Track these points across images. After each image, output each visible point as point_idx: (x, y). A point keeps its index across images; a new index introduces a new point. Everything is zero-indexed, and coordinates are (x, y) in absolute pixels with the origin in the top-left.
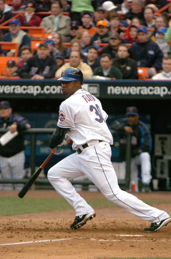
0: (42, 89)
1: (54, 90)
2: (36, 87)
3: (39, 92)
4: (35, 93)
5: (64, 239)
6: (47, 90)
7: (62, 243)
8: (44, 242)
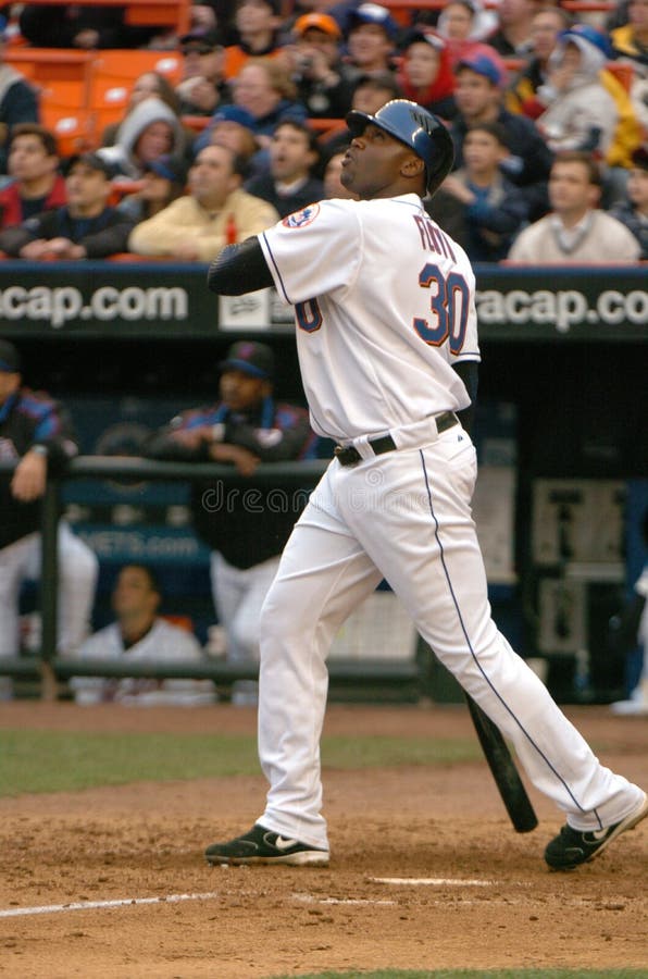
0: (87, 301)
1: (132, 303)
2: (61, 293)
3: (72, 312)
4: (59, 316)
5: (185, 896)
6: (107, 303)
7: (178, 914)
8: (105, 908)
